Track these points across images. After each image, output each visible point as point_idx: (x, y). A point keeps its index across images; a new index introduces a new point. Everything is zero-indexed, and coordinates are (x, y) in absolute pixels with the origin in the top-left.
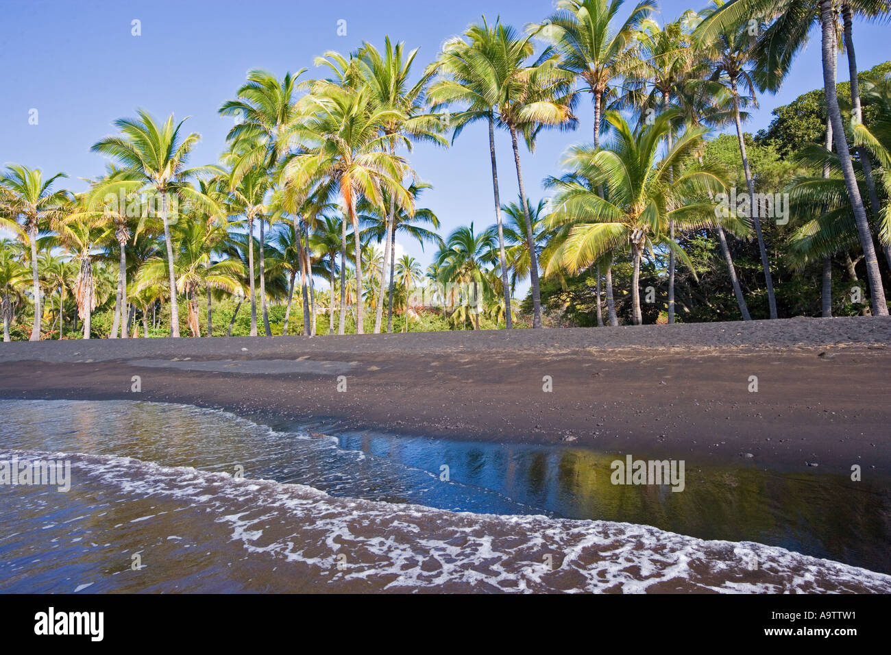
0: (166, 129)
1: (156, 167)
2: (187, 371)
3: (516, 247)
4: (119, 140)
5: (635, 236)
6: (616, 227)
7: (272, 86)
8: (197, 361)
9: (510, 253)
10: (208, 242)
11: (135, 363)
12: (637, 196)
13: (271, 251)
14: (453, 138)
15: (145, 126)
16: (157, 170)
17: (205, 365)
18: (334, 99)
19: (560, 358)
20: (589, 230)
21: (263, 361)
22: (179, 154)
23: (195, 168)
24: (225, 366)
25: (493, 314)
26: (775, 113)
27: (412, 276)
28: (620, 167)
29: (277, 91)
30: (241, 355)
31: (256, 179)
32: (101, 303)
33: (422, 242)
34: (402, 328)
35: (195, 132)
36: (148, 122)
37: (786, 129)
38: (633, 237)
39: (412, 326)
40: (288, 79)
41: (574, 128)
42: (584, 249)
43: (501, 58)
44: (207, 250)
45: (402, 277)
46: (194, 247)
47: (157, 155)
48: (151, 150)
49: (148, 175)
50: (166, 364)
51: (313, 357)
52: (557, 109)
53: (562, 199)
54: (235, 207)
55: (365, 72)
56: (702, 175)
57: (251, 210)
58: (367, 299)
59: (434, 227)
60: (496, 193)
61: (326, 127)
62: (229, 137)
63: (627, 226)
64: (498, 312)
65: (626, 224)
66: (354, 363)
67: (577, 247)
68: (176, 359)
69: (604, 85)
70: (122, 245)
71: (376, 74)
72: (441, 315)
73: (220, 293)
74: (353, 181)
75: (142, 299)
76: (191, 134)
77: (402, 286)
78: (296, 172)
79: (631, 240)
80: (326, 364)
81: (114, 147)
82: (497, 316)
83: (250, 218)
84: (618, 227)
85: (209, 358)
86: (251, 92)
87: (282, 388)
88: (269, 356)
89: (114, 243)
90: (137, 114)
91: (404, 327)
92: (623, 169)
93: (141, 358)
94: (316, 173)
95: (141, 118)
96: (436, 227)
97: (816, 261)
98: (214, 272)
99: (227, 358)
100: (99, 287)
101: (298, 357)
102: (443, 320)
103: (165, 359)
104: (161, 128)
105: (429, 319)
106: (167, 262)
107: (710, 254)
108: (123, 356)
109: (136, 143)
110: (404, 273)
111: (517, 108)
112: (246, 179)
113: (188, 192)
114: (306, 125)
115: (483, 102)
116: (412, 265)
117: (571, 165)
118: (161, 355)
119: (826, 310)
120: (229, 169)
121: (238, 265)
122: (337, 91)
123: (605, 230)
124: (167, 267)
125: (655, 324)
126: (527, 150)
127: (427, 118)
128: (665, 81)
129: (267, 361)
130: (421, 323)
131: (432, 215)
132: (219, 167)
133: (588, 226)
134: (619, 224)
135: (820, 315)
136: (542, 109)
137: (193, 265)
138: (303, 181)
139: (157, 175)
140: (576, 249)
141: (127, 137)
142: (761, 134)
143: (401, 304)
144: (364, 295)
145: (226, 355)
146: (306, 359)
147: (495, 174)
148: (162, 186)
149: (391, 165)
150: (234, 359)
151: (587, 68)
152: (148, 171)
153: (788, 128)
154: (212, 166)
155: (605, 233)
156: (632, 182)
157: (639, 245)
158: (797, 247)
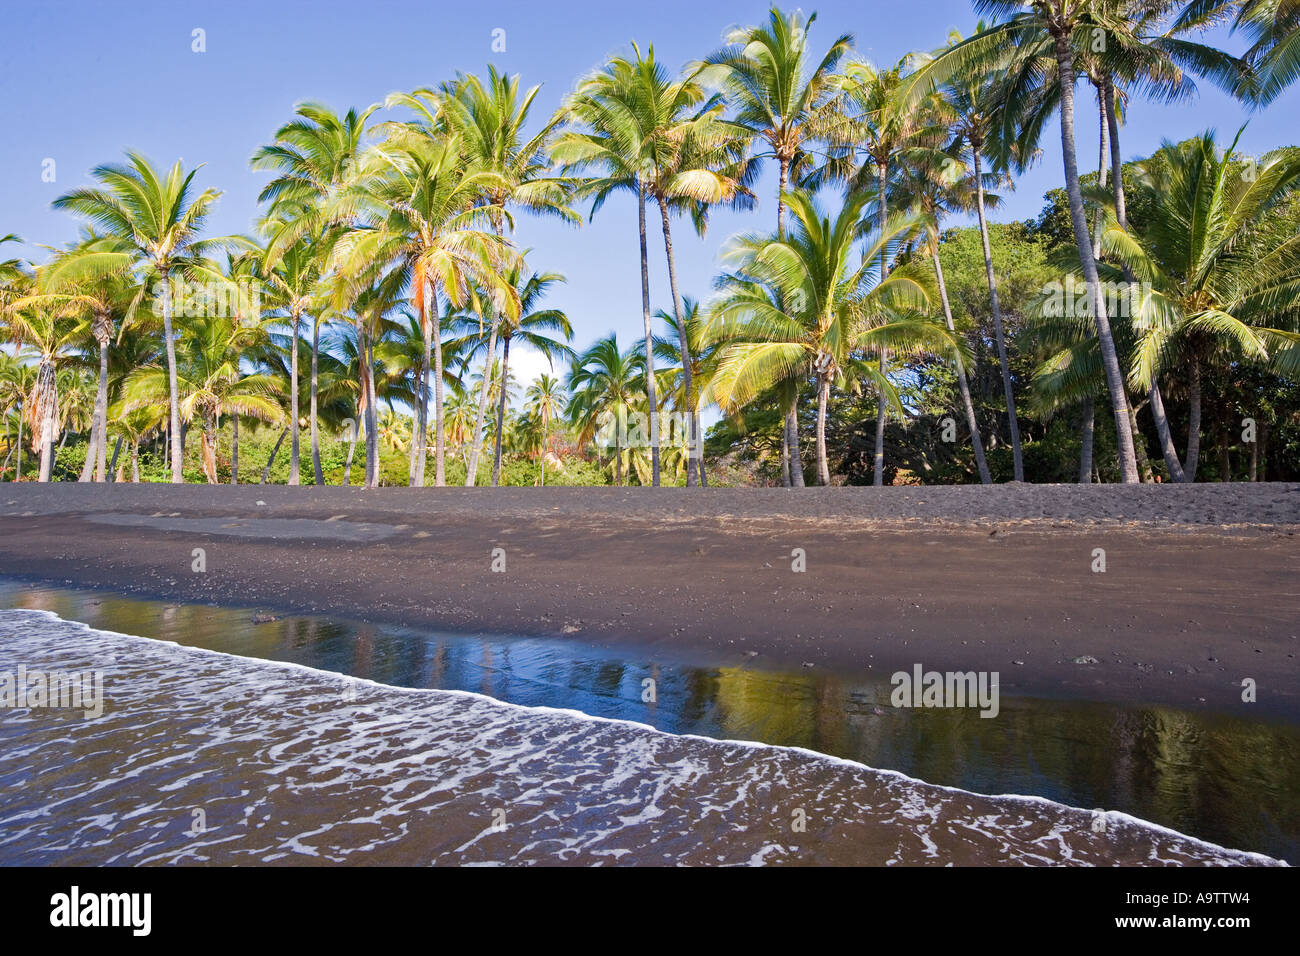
0: (172, 180)
1: (155, 235)
2: (164, 532)
3: (675, 370)
4: (96, 193)
5: (820, 362)
6: (792, 350)
7: (331, 127)
8: (187, 517)
9: (666, 379)
10: (233, 345)
11: (95, 519)
12: (823, 307)
13: (327, 363)
14: (592, 212)
15: (139, 174)
16: (156, 240)
17: (196, 523)
18: (411, 154)
19: (675, 528)
20: (752, 351)
21: (281, 520)
22: (187, 218)
23: (214, 239)
24: (224, 526)
25: (670, 464)
26: (1047, 197)
27: (552, 405)
28: (799, 269)
29: (339, 134)
30: (253, 512)
31: (306, 258)
32: (84, 428)
33: (550, 359)
34: (536, 479)
35: (213, 188)
36: (144, 169)
37: (1060, 221)
38: (817, 364)
39: (551, 477)
40: (352, 118)
41: (751, 208)
42: (744, 378)
43: (645, 106)
44: (233, 359)
45: (538, 406)
46: (211, 352)
47: (156, 217)
48: (148, 210)
49: (143, 245)
50: (139, 521)
51: (352, 517)
52: (718, 181)
53: (720, 308)
54: (275, 299)
55: (462, 114)
56: (905, 283)
57: (299, 303)
58: (487, 435)
59: (565, 337)
60: (645, 293)
61: (395, 193)
62: (262, 197)
63: (808, 349)
64: (676, 462)
65: (808, 346)
66: (400, 528)
67: (733, 375)
68: (158, 514)
69: (793, 150)
70: (103, 346)
71: (477, 119)
72: (594, 463)
73: (252, 421)
74: (429, 269)
75: (132, 425)
76: (208, 189)
77: (538, 419)
78: (347, 254)
79: (815, 368)
80: (364, 527)
81: (90, 203)
82: (675, 466)
83: (295, 314)
84: (794, 350)
85: (207, 514)
86: (297, 134)
87: (280, 559)
88: (291, 514)
89: (92, 343)
90: (125, 156)
91: (538, 479)
92: (804, 271)
93: (107, 512)
94: (378, 257)
95: (133, 162)
96: (568, 337)
97: (1067, 405)
98: (241, 390)
99: (230, 514)
100: (82, 404)
101: (331, 516)
102: (597, 469)
103: (142, 514)
104: (163, 178)
105: (577, 468)
106: (167, 372)
107: (949, 390)
108: (82, 509)
109: (125, 200)
110: (541, 401)
111: (668, 176)
112: (290, 256)
113: (202, 273)
114: (368, 188)
115: (622, 166)
116: (553, 389)
117: (734, 260)
118: (138, 507)
119: (1085, 474)
120: (266, 242)
121: (277, 382)
122: (416, 141)
123: (774, 353)
124: (168, 379)
125: (892, 484)
126: (695, 233)
127: (546, 184)
128: (881, 148)
129: (285, 520)
130: (565, 473)
131: (563, 321)
132: (249, 239)
133: (751, 346)
134: (795, 346)
135: (1076, 481)
136: (697, 181)
137: (209, 378)
138: (357, 266)
139: (155, 247)
140: (732, 378)
141: (109, 190)
142: (1029, 225)
143: (536, 444)
144: (484, 429)
145: (233, 510)
146: (341, 519)
147: (644, 267)
148: (163, 262)
149: (482, 250)
150: (241, 517)
151: (770, 123)
152: (142, 241)
153: (1063, 219)
154: (241, 236)
155: (776, 358)
156: (817, 287)
157: (824, 375)
158: (1044, 385)
